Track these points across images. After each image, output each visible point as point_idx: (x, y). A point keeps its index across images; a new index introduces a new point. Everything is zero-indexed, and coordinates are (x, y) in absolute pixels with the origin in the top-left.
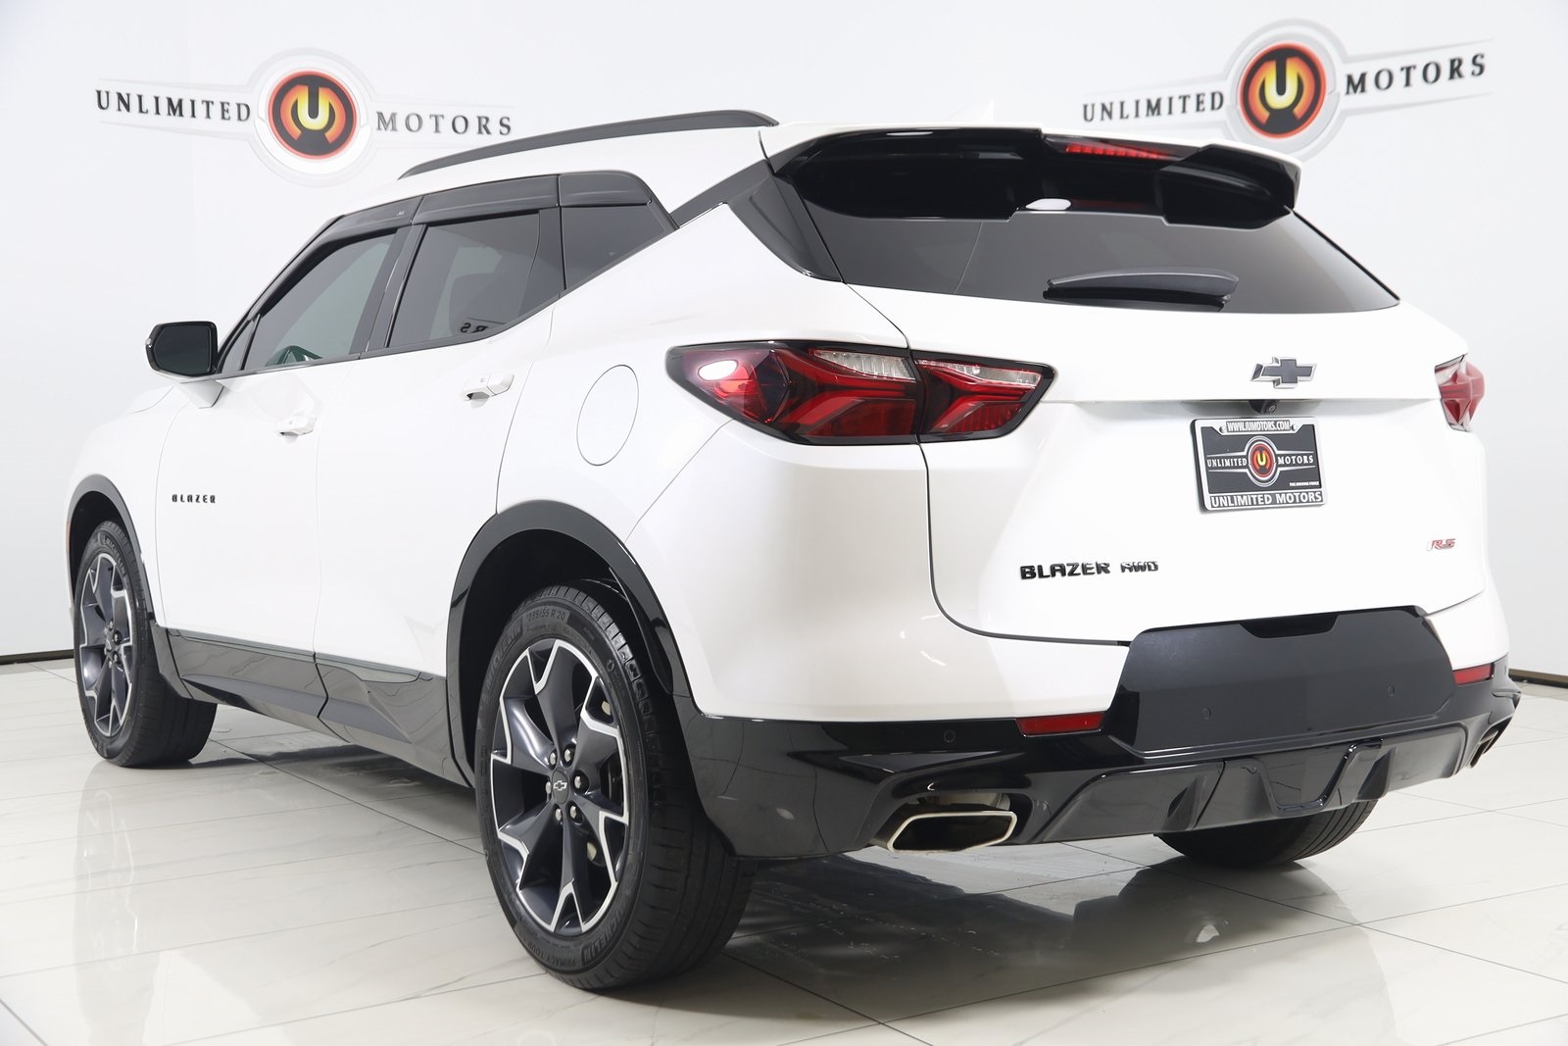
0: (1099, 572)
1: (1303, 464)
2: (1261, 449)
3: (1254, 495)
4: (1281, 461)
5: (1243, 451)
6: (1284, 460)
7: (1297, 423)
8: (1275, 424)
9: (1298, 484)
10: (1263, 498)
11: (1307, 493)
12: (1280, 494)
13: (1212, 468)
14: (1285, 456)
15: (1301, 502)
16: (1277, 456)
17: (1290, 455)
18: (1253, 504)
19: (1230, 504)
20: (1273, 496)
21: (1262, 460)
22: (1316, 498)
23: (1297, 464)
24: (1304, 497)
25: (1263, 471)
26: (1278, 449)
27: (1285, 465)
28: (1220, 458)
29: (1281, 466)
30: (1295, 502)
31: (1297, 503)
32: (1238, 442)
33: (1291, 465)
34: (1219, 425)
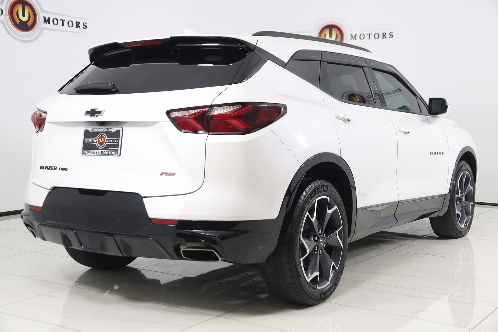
0: (54, 169)
1: (114, 142)
2: (102, 137)
3: (96, 151)
4: (107, 141)
5: (96, 137)
7: (114, 129)
8: (107, 129)
9: (111, 149)
10: (99, 152)
11: (113, 152)
12: (104, 151)
13: (86, 142)
14: (109, 139)
15: (110, 154)
16: (106, 139)
17: (111, 139)
18: (95, 154)
19: (88, 153)
20: (102, 152)
21: (101, 140)
22: (115, 154)
23: (112, 142)
24: (112, 153)
25: (101, 144)
26: (108, 137)
27: (108, 142)
28: (89, 139)
29: (107, 143)
30: (108, 154)
31: (109, 154)
32: (95, 135)
33: (110, 142)
34: (90, 129)
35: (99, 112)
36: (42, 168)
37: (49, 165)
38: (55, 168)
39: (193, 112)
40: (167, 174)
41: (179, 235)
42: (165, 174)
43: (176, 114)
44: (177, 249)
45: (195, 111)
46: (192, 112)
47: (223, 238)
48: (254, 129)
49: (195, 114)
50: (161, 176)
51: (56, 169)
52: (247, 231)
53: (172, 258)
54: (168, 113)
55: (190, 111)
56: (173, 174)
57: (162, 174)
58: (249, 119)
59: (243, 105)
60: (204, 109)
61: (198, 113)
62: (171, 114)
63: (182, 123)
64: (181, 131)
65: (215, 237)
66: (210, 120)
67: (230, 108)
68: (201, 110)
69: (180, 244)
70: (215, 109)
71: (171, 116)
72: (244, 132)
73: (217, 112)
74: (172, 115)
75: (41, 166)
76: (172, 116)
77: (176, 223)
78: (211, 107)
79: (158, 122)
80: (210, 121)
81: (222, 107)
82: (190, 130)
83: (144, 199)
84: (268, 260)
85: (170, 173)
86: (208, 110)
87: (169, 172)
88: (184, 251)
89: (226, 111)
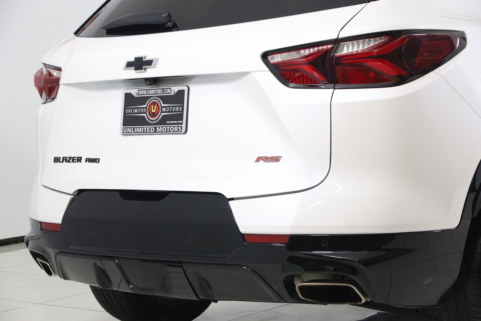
0: (78, 162)
1: (176, 111)
2: (154, 104)
3: (145, 127)
4: (164, 110)
5: (145, 105)
6: (165, 109)
7: (175, 89)
8: (163, 91)
9: (171, 122)
10: (150, 129)
11: (174, 127)
12: (159, 127)
13: (128, 113)
14: (166, 107)
15: (169, 131)
16: (162, 107)
17: (169, 107)
18: (144, 132)
19: (132, 132)
20: (156, 128)
21: (154, 110)
22: (178, 130)
23: (172, 111)
24: (172, 129)
25: (153, 115)
26: (163, 104)
27: (166, 112)
28: (133, 108)
29: (164, 112)
30: (166, 131)
31: (168, 132)
32: (142, 100)
33: (169, 112)
34: (134, 92)
35: (150, 63)
36: (57, 160)
37: (67, 155)
38: (79, 159)
39: (307, 52)
40: (266, 159)
41: (292, 260)
42: (263, 160)
43: (277, 58)
44: (289, 285)
45: (309, 51)
46: (305, 52)
47: (367, 263)
48: (411, 75)
49: (310, 55)
50: (257, 163)
51: (80, 162)
52: (410, 251)
53: (281, 299)
54: (265, 56)
55: (302, 52)
56: (276, 159)
57: (258, 160)
58: (403, 58)
59: (392, 35)
60: (325, 47)
61: (314, 54)
62: (269, 58)
63: (287, 72)
64: (288, 87)
65: (354, 261)
66: (337, 64)
67: (369, 42)
68: (320, 48)
69: (293, 276)
70: (344, 45)
71: (269, 61)
72: (396, 82)
73: (347, 50)
74: (272, 59)
75: (55, 158)
76: (272, 62)
77: (286, 240)
78: (337, 42)
79: (248, 73)
80: (335, 66)
81: (355, 42)
82: (303, 83)
83: (230, 202)
84: (443, 300)
85: (271, 158)
86: (332, 49)
87: (270, 156)
88: (301, 288)
89: (363, 47)
